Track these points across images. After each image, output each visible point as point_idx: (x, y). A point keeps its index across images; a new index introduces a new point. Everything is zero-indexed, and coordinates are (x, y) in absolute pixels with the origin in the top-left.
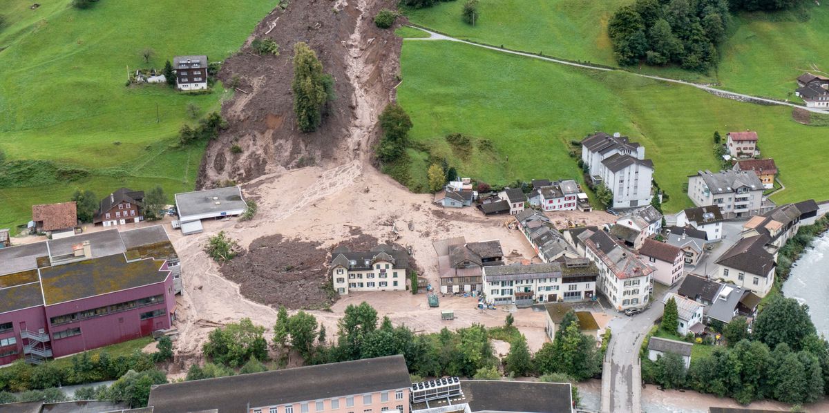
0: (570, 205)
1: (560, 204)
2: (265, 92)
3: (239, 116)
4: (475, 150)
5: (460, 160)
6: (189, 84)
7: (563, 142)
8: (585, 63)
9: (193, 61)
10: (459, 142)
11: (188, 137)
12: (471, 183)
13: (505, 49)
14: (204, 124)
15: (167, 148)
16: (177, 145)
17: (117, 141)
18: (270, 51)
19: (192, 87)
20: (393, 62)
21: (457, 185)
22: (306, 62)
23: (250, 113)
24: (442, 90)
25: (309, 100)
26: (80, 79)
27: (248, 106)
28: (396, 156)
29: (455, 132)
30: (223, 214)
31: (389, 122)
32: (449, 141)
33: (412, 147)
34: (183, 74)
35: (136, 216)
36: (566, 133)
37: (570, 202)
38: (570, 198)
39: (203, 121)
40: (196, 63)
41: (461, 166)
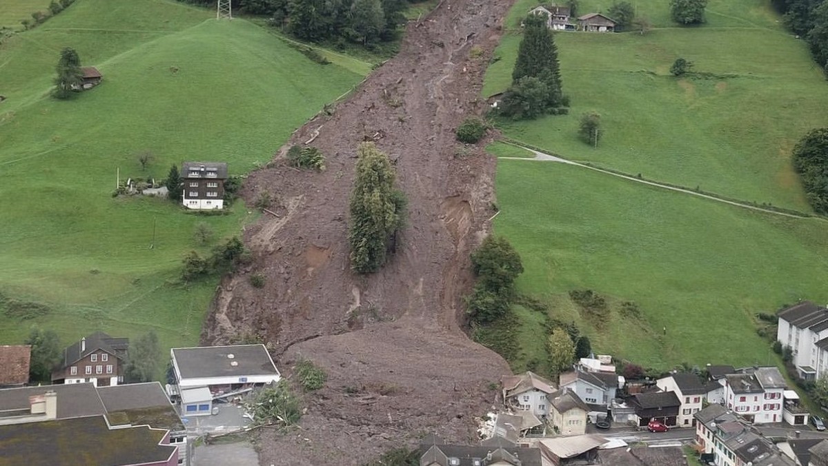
0: (772, 407)
1: (757, 404)
2: (305, 216)
3: (267, 246)
4: (615, 315)
5: (593, 328)
6: (198, 201)
7: (746, 313)
8: (764, 206)
9: (208, 169)
10: (590, 302)
11: (195, 270)
12: (612, 363)
13: (643, 180)
14: (218, 252)
15: (163, 284)
16: (178, 281)
17: (94, 269)
18: (313, 163)
19: (203, 205)
20: (485, 186)
21: (593, 364)
22: (374, 168)
23: (283, 243)
24: (558, 228)
25: (373, 224)
26: (50, 184)
27: (280, 233)
28: (498, 315)
29: (582, 287)
30: (242, 379)
31: (490, 262)
32: (575, 299)
33: (520, 304)
34: (193, 185)
35: (113, 375)
36: (749, 301)
37: (772, 402)
38: (773, 396)
39: (217, 249)
40: (211, 172)
41: (595, 338)
